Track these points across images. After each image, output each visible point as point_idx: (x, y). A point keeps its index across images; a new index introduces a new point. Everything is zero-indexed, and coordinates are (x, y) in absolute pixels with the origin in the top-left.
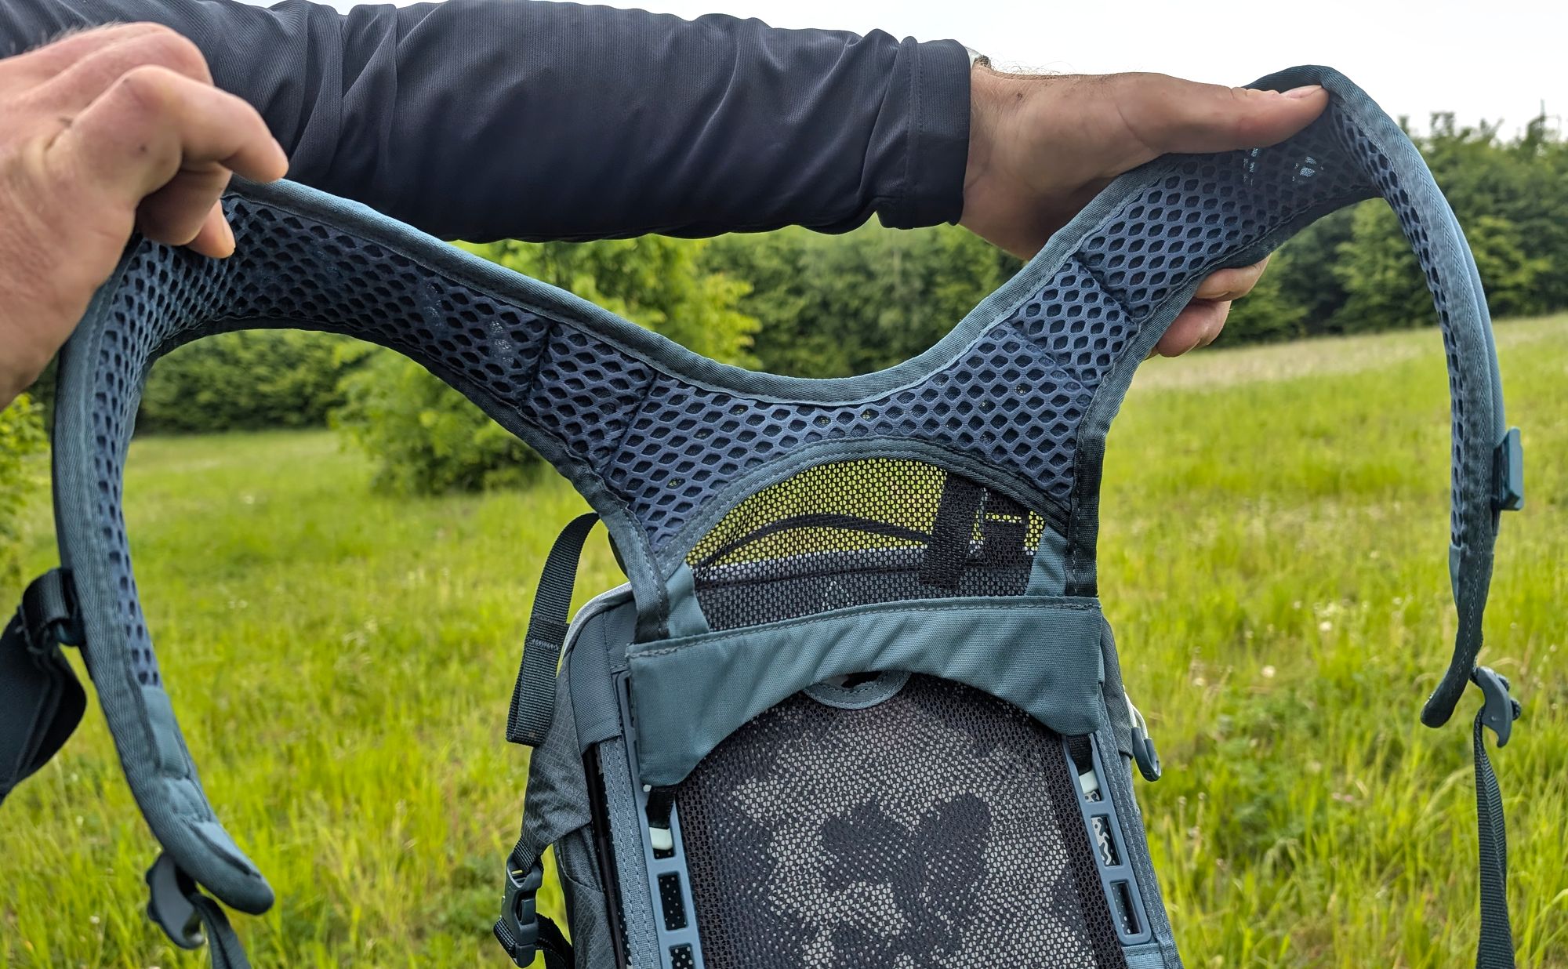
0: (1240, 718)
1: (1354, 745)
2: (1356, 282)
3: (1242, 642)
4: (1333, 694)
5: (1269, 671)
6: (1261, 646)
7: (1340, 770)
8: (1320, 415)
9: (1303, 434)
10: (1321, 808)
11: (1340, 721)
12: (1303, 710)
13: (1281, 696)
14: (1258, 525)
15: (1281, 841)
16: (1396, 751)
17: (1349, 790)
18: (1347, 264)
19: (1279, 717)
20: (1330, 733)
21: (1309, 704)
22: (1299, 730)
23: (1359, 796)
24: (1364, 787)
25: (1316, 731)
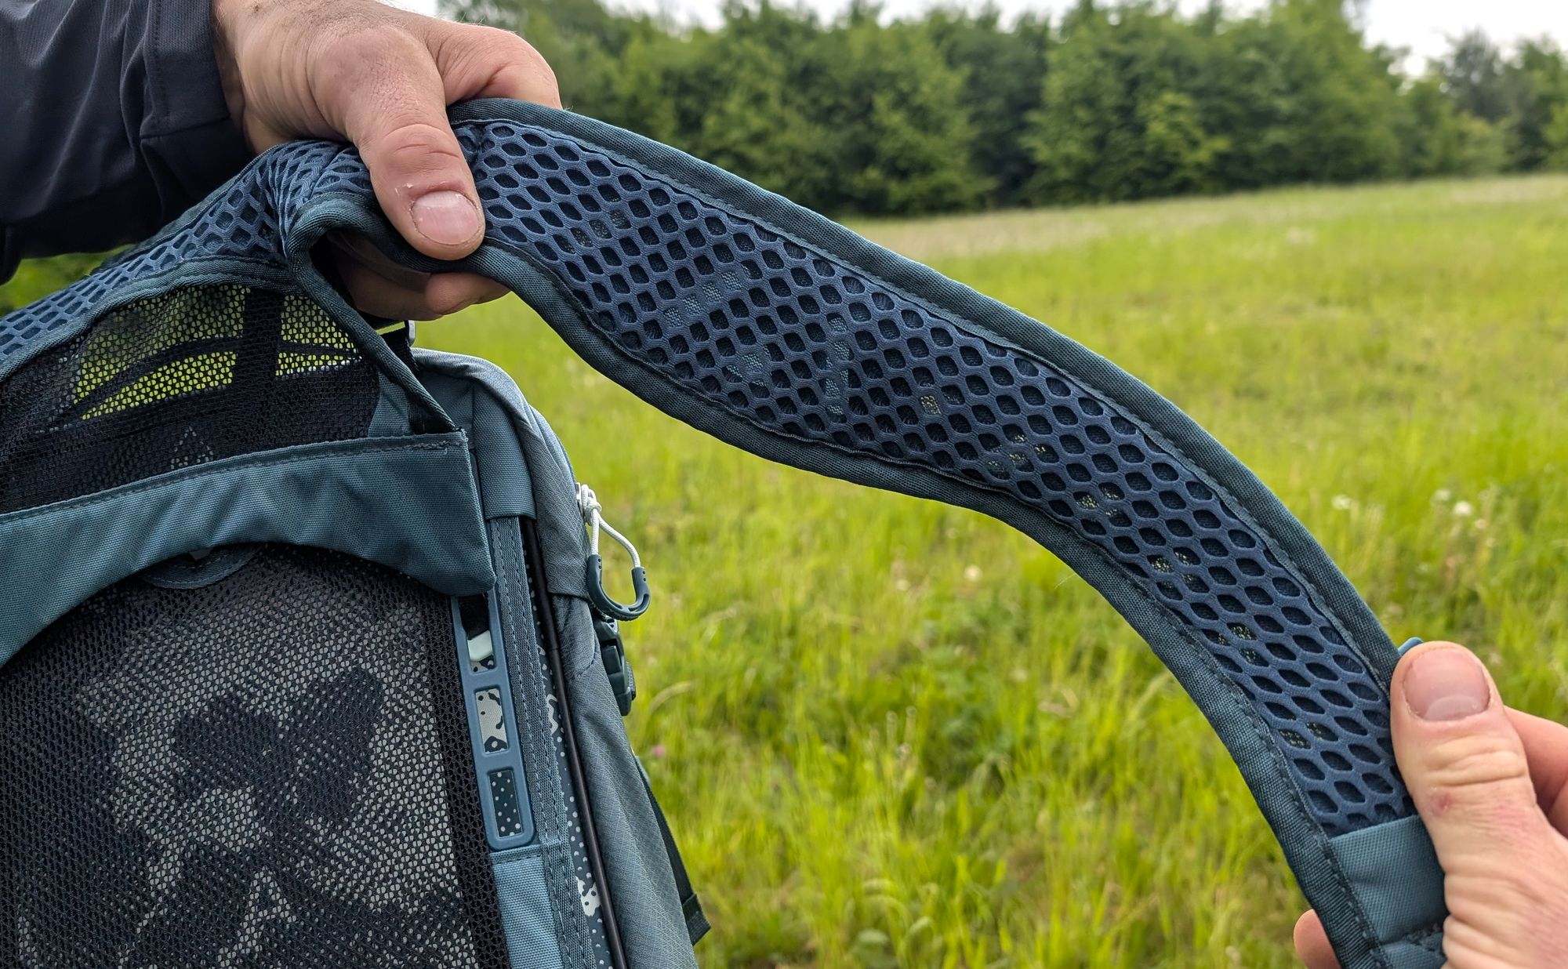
0: (946, 624)
1: (1059, 650)
2: (1043, 154)
3: (943, 541)
4: (1038, 595)
5: (973, 573)
6: (963, 547)
7: (1047, 679)
10: (1031, 721)
11: (1043, 625)
12: (1007, 615)
13: (985, 599)
15: (990, 756)
16: (1101, 656)
17: (1057, 699)
18: (1035, 135)
19: (984, 622)
20: (1035, 638)
21: (1013, 607)
22: (1004, 636)
23: (1066, 705)
24: (1071, 697)
25: (1021, 636)
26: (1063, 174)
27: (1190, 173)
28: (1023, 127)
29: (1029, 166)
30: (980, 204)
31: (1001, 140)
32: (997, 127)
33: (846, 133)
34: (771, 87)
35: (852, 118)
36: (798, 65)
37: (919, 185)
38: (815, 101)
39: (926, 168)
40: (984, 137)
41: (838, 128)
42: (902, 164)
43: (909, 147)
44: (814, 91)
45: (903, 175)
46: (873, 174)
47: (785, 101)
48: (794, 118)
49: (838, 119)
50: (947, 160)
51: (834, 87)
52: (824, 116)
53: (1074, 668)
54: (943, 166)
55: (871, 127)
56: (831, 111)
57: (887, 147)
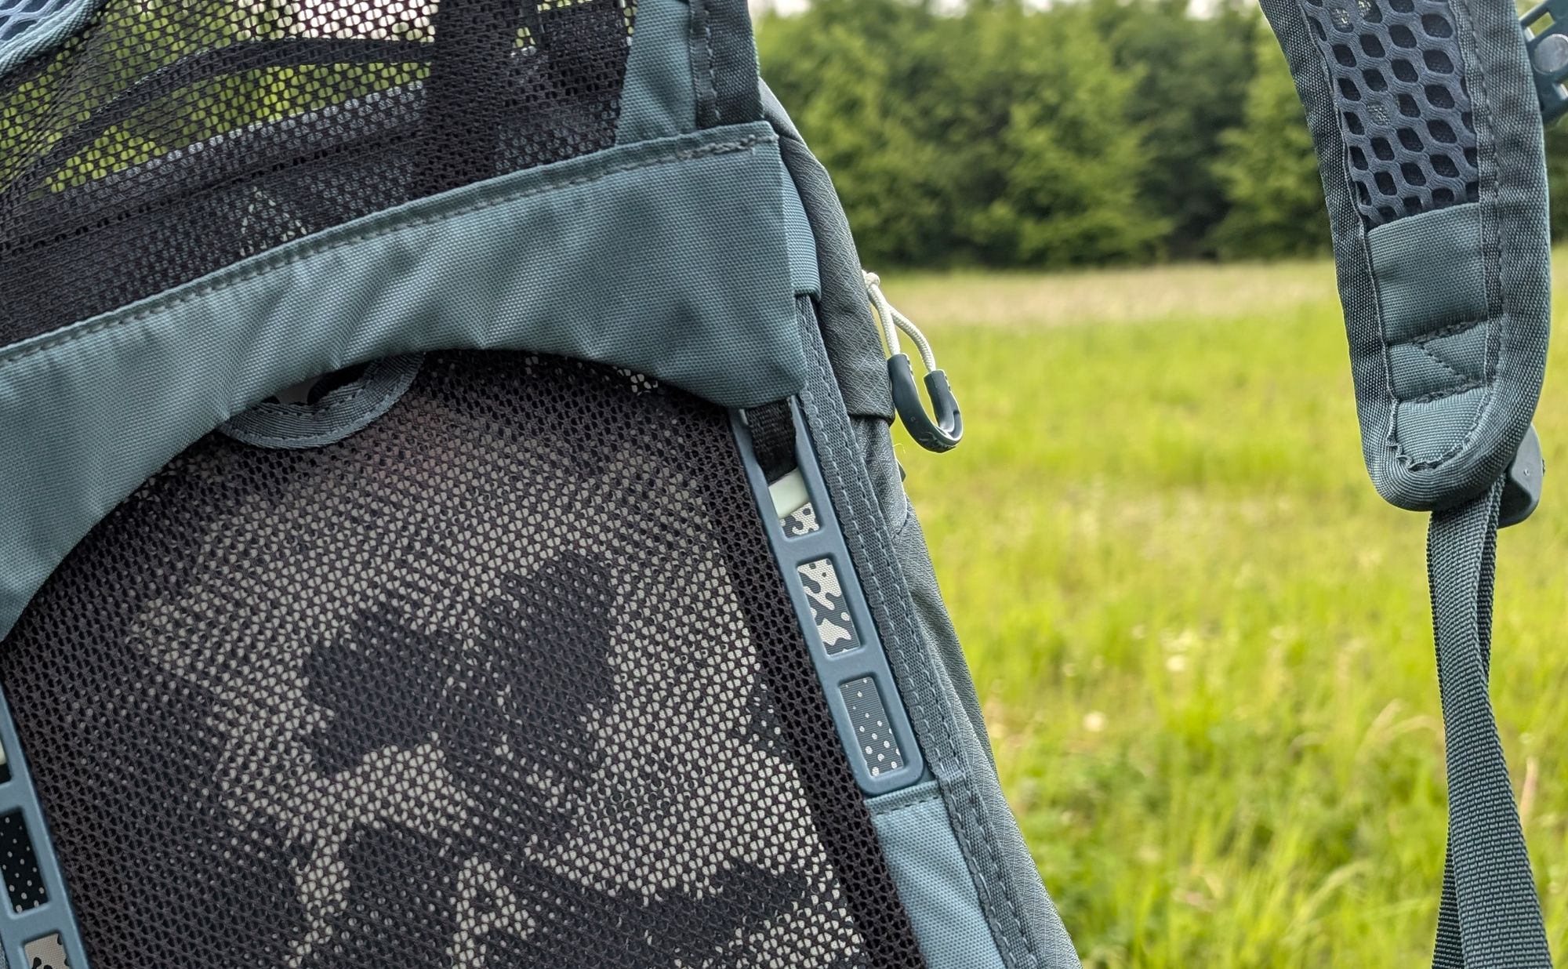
0: (1051, 784)
1: (1205, 827)
3: (1057, 680)
4: (1181, 757)
5: (1095, 722)
6: (1085, 689)
7: (1186, 859)
8: (1182, 373)
9: (1155, 397)
10: (1159, 910)
11: (1185, 792)
12: (1137, 778)
13: (1108, 757)
14: (1088, 522)
16: (1263, 838)
17: (1195, 887)
18: (1233, 161)
19: (1104, 785)
20: (1174, 807)
21: (1147, 770)
22: (1131, 804)
23: (1209, 896)
24: (1216, 884)
25: (1155, 805)
26: (1270, 215)
28: (1215, 151)
29: (1219, 203)
30: (1147, 255)
31: (1181, 167)
32: (1179, 150)
33: (967, 155)
34: (868, 92)
35: (975, 136)
36: (905, 64)
37: (1065, 227)
38: (926, 112)
39: (1075, 205)
40: (1160, 161)
41: (957, 148)
42: (1043, 199)
43: (1052, 177)
44: (925, 99)
45: (1043, 213)
46: (1001, 211)
47: (885, 112)
48: (895, 132)
49: (957, 135)
50: (1108, 195)
51: (953, 94)
52: (938, 133)
53: (1224, 849)
54: (1099, 203)
55: (1003, 148)
56: (947, 125)
57: (1023, 174)
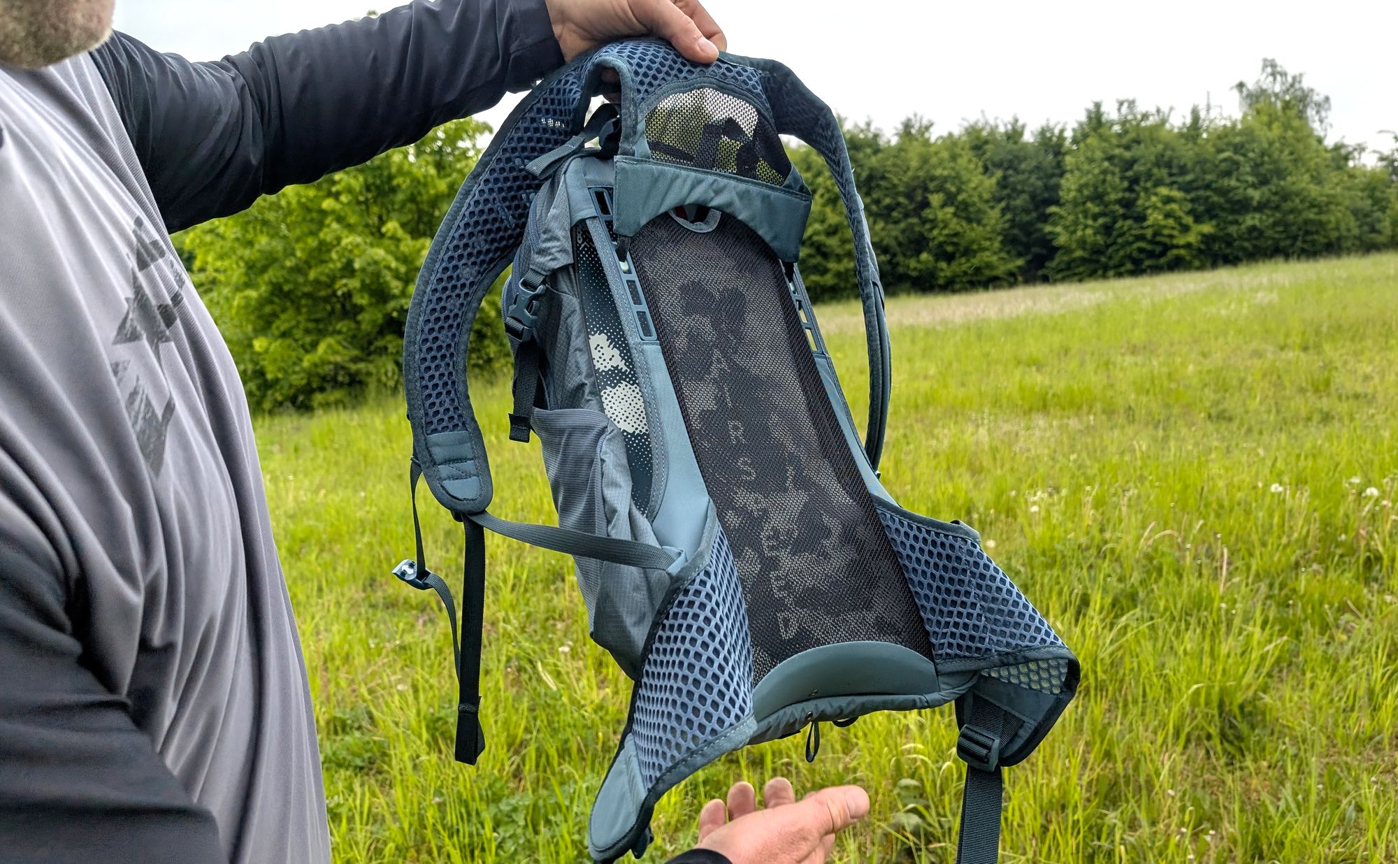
2: (1062, 239)
8: (1032, 347)
9: (1019, 362)
18: (1055, 224)
26: (1079, 253)
27: (1182, 252)
28: (1045, 218)
29: (1051, 248)
30: (1011, 280)
31: (1027, 228)
32: (1026, 218)
33: (903, 225)
35: (907, 214)
36: (866, 173)
37: (962, 265)
38: (878, 202)
39: (968, 252)
40: (1012, 223)
41: (896, 222)
42: (950, 249)
43: (954, 235)
44: (878, 193)
45: (950, 258)
46: (926, 257)
49: (896, 214)
50: (986, 244)
51: (893, 190)
52: (885, 214)
54: (982, 249)
55: (924, 221)
57: (937, 235)
